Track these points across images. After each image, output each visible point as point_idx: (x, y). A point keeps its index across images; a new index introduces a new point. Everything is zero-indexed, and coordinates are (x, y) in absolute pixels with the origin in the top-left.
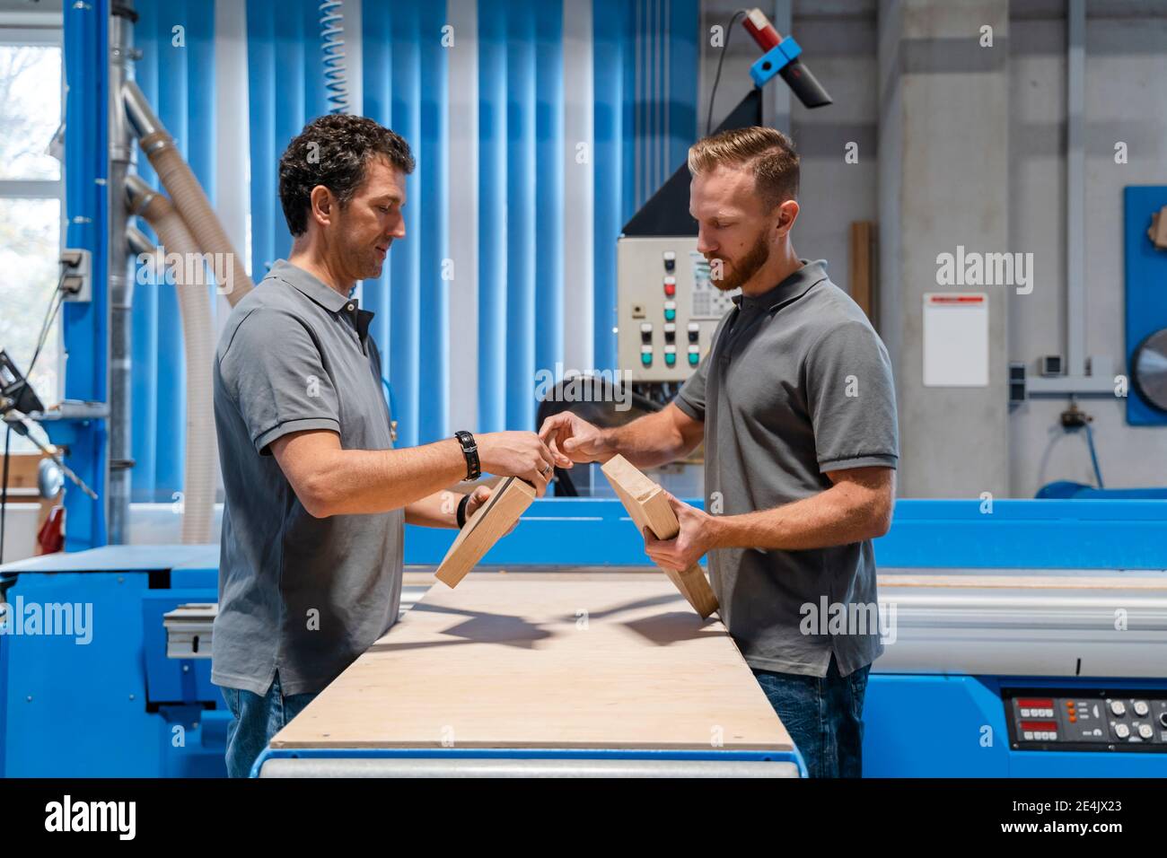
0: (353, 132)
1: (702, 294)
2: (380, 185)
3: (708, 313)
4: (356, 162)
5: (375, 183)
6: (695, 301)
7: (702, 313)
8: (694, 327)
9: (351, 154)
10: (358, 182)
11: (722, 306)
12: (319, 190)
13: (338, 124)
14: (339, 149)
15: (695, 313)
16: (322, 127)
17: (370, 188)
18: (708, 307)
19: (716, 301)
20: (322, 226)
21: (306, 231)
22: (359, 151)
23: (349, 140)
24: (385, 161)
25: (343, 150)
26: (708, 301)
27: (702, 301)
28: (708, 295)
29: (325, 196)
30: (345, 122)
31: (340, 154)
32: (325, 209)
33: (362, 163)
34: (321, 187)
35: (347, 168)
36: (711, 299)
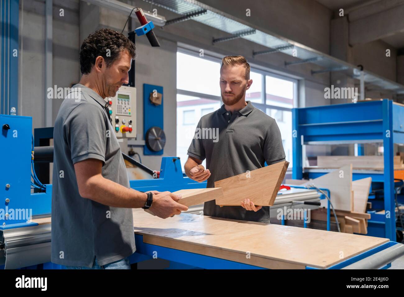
0: (118, 38)
1: (119, 106)
2: (124, 61)
3: (121, 113)
4: (117, 50)
5: (122, 60)
6: (118, 108)
7: (120, 113)
8: (117, 117)
9: (115, 46)
10: (116, 58)
11: (125, 111)
12: (100, 58)
13: (112, 33)
14: (111, 43)
15: (118, 113)
16: (105, 33)
17: (120, 62)
18: (121, 111)
19: (124, 109)
20: (97, 71)
21: (90, 72)
22: (119, 46)
23: (116, 41)
24: (128, 52)
25: (113, 44)
26: (121, 108)
27: (120, 108)
28: (121, 106)
29: (101, 61)
30: (114, 33)
31: (112, 45)
32: (100, 66)
33: (119, 51)
34: (101, 57)
35: (113, 51)
36: (122, 108)
